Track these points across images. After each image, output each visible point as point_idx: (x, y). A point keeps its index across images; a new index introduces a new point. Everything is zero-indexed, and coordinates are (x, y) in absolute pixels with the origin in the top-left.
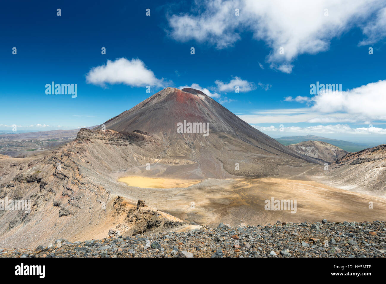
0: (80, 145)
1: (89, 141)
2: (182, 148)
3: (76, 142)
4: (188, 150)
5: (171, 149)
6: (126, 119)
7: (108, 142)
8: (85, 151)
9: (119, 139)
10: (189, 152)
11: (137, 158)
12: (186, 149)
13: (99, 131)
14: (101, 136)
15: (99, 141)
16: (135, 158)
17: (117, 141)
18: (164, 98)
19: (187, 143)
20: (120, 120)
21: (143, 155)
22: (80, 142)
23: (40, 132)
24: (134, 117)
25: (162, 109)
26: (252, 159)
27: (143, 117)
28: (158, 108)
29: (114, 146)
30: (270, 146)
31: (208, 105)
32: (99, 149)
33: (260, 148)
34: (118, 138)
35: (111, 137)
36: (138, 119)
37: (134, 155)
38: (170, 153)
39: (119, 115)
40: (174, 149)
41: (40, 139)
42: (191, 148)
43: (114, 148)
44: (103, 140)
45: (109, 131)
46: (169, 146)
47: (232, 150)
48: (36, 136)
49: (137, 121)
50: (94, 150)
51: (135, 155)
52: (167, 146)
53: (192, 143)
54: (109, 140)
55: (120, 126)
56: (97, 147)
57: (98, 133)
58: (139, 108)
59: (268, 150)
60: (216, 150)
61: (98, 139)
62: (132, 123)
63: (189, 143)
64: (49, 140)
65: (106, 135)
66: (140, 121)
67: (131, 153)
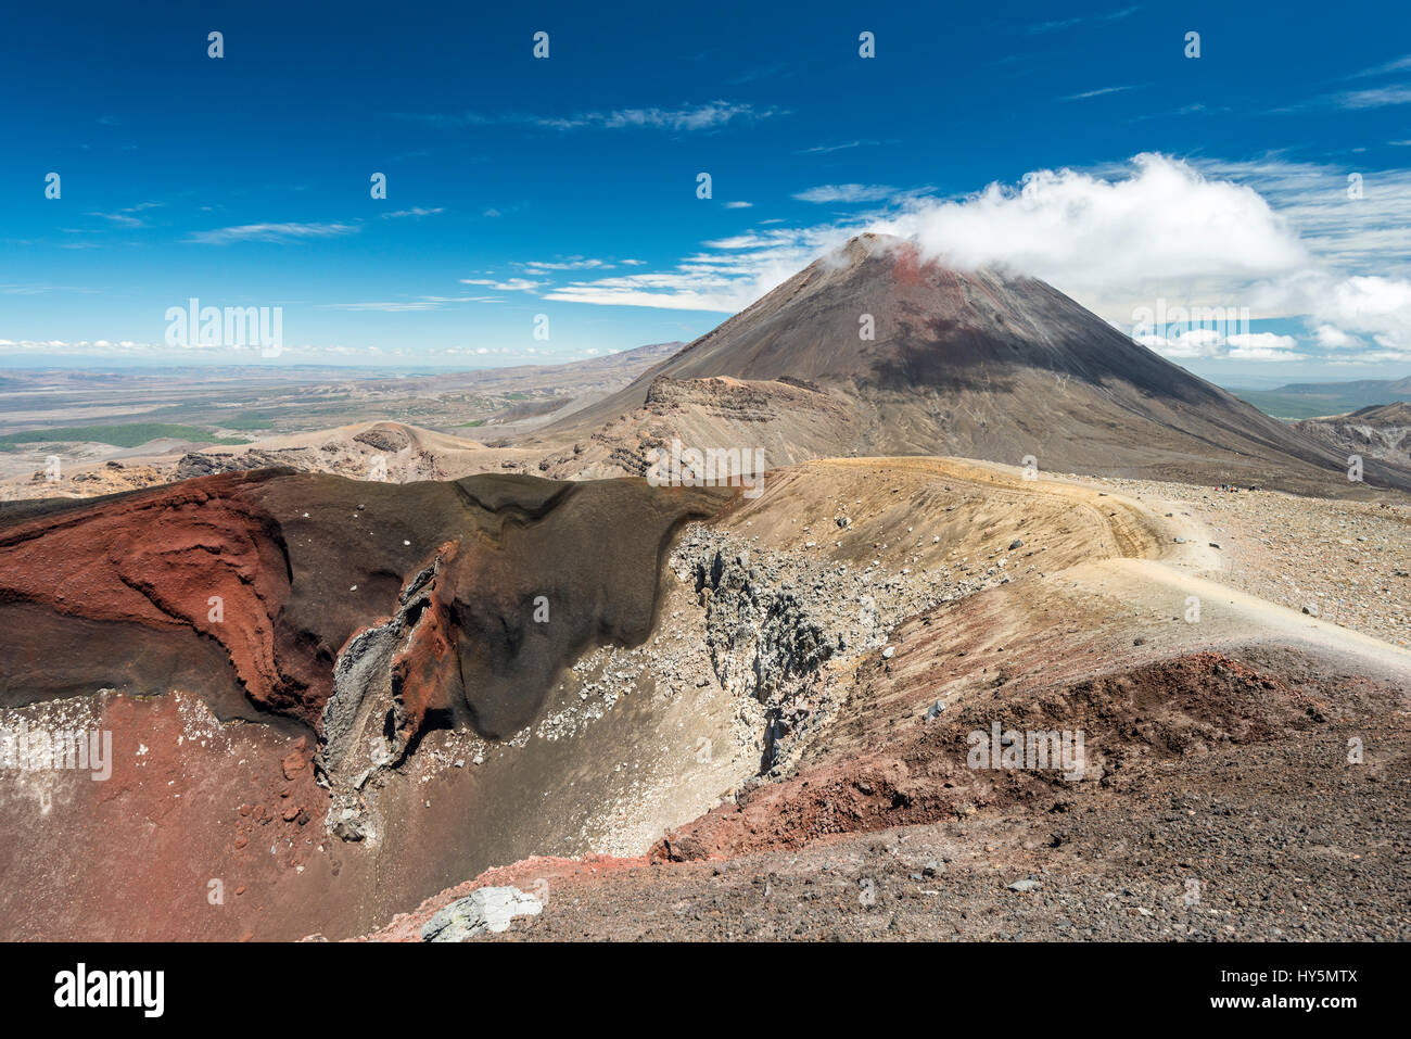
0: (659, 420)
1: (678, 410)
2: (916, 429)
3: (647, 412)
4: (935, 435)
5: (887, 431)
6: (742, 340)
7: (719, 411)
8: (673, 434)
9: (746, 404)
10: (940, 441)
11: (795, 455)
12: (929, 432)
13: (696, 381)
14: (701, 396)
15: (698, 408)
16: (790, 456)
17: (741, 408)
18: (853, 271)
19: (930, 415)
20: (726, 343)
21: (811, 447)
22: (657, 411)
23: (479, 373)
24: (766, 332)
25: (851, 306)
26: (1148, 467)
27: (791, 335)
28: (838, 306)
29: (736, 421)
30: (1223, 426)
31: (1002, 289)
32: (701, 430)
33: (1181, 430)
34: (742, 402)
35: (726, 397)
36: (777, 342)
37: (787, 447)
38: (882, 444)
39: (720, 327)
40: (893, 432)
41: (486, 392)
42: (944, 428)
43: (736, 427)
44: (708, 406)
45: (719, 382)
46: (876, 421)
47: (1081, 438)
48: (471, 384)
49: (777, 346)
50: (693, 432)
51: (790, 448)
52: (871, 423)
53: (948, 415)
54: (722, 407)
55: (728, 363)
56: (696, 424)
57: (694, 388)
58: (779, 304)
59: (1211, 439)
60: (1026, 435)
61: (696, 403)
62: (761, 351)
63: (939, 414)
64: (506, 396)
65: (714, 391)
66: (786, 347)
67: (780, 444)
